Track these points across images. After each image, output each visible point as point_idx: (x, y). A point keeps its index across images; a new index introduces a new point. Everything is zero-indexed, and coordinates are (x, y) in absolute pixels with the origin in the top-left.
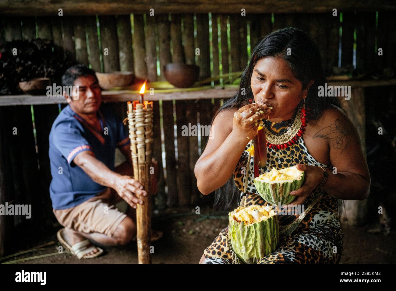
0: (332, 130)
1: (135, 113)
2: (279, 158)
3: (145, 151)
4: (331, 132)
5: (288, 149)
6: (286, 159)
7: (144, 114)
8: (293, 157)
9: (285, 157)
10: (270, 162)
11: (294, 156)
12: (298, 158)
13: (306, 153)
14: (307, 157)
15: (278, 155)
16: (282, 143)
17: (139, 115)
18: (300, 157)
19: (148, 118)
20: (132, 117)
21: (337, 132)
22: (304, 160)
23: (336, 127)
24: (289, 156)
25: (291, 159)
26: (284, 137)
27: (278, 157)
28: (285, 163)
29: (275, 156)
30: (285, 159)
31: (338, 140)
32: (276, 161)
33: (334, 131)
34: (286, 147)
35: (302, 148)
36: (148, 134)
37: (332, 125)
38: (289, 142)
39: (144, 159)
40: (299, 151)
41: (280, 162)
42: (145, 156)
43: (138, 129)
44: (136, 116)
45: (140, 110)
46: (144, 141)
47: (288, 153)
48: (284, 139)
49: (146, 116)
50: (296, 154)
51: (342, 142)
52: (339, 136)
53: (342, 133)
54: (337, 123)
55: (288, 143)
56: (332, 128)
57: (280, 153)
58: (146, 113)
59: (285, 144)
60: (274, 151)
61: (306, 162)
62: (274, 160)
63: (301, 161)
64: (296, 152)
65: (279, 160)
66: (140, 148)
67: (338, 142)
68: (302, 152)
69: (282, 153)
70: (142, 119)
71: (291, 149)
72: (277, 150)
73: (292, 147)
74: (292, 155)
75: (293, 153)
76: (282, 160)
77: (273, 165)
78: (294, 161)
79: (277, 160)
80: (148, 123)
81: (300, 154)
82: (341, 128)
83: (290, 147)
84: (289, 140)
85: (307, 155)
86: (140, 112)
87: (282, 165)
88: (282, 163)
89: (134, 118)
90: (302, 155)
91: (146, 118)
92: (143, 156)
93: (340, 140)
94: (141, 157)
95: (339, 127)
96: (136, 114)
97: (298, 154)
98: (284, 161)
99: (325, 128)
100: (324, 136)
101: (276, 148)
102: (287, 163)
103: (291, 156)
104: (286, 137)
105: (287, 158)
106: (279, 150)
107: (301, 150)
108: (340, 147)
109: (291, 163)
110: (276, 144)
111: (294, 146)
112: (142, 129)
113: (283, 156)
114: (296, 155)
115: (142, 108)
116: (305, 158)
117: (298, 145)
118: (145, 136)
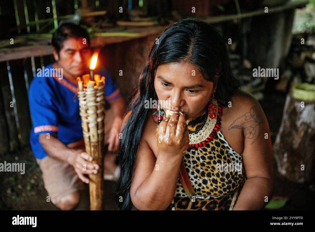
0: (247, 118)
1: (86, 91)
2: (200, 157)
3: (98, 129)
4: (246, 121)
5: (208, 146)
6: (208, 157)
7: (96, 93)
8: (214, 154)
9: (206, 154)
10: (191, 162)
11: (216, 152)
12: (220, 154)
13: (228, 148)
14: (228, 151)
15: (198, 154)
16: (200, 142)
17: (90, 94)
18: (222, 152)
19: (100, 96)
20: (83, 96)
21: (251, 121)
22: (226, 155)
23: (251, 115)
24: (210, 153)
25: (213, 155)
26: (201, 134)
27: (198, 156)
28: (208, 160)
29: (195, 155)
30: (206, 157)
31: (252, 129)
32: (197, 161)
33: (248, 120)
34: (205, 144)
35: (223, 142)
36: (100, 113)
37: (247, 114)
38: (208, 138)
39: (96, 137)
40: (220, 147)
41: (201, 160)
42: (98, 135)
43: (90, 109)
44: (87, 95)
45: (92, 89)
46: (96, 120)
47: (209, 150)
48: (201, 137)
49: (98, 94)
50: (217, 149)
51: (255, 132)
52: (253, 125)
53: (256, 122)
54: (252, 111)
55: (206, 140)
56: (247, 117)
57: (200, 151)
58: (98, 91)
59: (203, 141)
60: (194, 151)
61: (228, 156)
62: (195, 159)
63: (224, 156)
64: (216, 147)
65: (201, 159)
66: (93, 127)
67: (251, 132)
68: (224, 147)
69: (202, 150)
70: (93, 98)
71: (211, 145)
72: (197, 149)
73: (212, 143)
74: (213, 151)
75: (213, 149)
76: (203, 158)
77: (195, 165)
78: (216, 157)
79: (198, 159)
80: (100, 102)
81: (222, 149)
82: (255, 117)
83: (210, 143)
84: (206, 137)
85: (229, 149)
86: (92, 91)
87: (205, 163)
88: (204, 162)
89: (85, 96)
90: (223, 150)
91: (97, 97)
92: (95, 135)
93: (254, 129)
94: (93, 136)
95: (254, 115)
96: (87, 93)
97: (219, 150)
98: (206, 159)
99: (240, 117)
100: (239, 126)
101: (194, 147)
102: (210, 161)
103: (212, 153)
104: (202, 135)
105: (209, 155)
106: (198, 149)
107: (222, 144)
108: (252, 137)
109: (214, 159)
110: (193, 144)
111: (214, 142)
112: (94, 108)
113: (205, 154)
114: (217, 151)
115: (93, 87)
116: (227, 152)
117: (218, 140)
118: (97, 115)
